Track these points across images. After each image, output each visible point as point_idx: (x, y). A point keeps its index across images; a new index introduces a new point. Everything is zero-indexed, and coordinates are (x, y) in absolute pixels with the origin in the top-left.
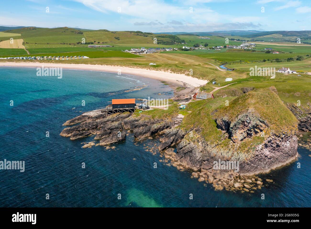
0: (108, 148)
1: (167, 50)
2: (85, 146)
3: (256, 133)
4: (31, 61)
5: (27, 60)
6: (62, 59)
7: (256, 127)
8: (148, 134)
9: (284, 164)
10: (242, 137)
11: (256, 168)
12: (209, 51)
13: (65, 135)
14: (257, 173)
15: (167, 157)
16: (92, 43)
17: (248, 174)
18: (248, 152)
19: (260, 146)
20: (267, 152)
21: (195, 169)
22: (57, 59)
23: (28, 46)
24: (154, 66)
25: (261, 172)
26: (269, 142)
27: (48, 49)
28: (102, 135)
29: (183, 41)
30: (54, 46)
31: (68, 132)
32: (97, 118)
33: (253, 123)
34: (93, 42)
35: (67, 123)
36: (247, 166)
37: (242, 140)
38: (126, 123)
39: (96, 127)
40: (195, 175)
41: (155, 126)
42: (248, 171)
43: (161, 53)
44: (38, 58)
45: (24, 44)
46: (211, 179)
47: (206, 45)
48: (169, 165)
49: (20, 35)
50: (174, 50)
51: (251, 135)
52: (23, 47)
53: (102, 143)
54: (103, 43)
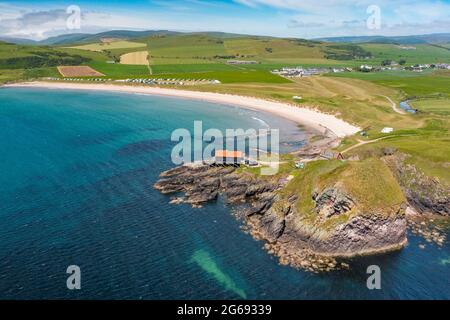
0: (194, 206)
1: (335, 71)
2: (174, 201)
3: (345, 210)
4: (151, 85)
5: (146, 84)
6: (188, 83)
7: (343, 204)
8: (242, 196)
9: (378, 250)
10: (328, 214)
11: (335, 249)
12: (403, 72)
13: (158, 187)
14: (336, 254)
15: (249, 223)
16: (233, 57)
17: (324, 254)
18: (328, 230)
19: (342, 226)
20: (352, 233)
21: (271, 240)
22: (181, 83)
23: (153, 62)
24: (298, 101)
25: (342, 254)
26: (354, 223)
27: (175, 66)
28: (193, 191)
29: (369, 54)
30: (183, 62)
31: (162, 184)
32: (197, 170)
33: (339, 200)
34: (235, 54)
35: (163, 174)
36: (324, 246)
37: (329, 216)
38: (224, 180)
39: (192, 182)
40: (267, 246)
41: (253, 188)
42: (324, 251)
43: (325, 75)
44: (160, 81)
45: (148, 58)
46: (281, 253)
47: (402, 63)
48: (246, 232)
49: (145, 45)
50: (346, 70)
51: (339, 212)
52: (147, 63)
53: (190, 201)
54: (248, 57)
